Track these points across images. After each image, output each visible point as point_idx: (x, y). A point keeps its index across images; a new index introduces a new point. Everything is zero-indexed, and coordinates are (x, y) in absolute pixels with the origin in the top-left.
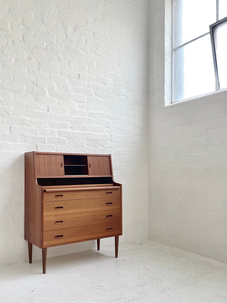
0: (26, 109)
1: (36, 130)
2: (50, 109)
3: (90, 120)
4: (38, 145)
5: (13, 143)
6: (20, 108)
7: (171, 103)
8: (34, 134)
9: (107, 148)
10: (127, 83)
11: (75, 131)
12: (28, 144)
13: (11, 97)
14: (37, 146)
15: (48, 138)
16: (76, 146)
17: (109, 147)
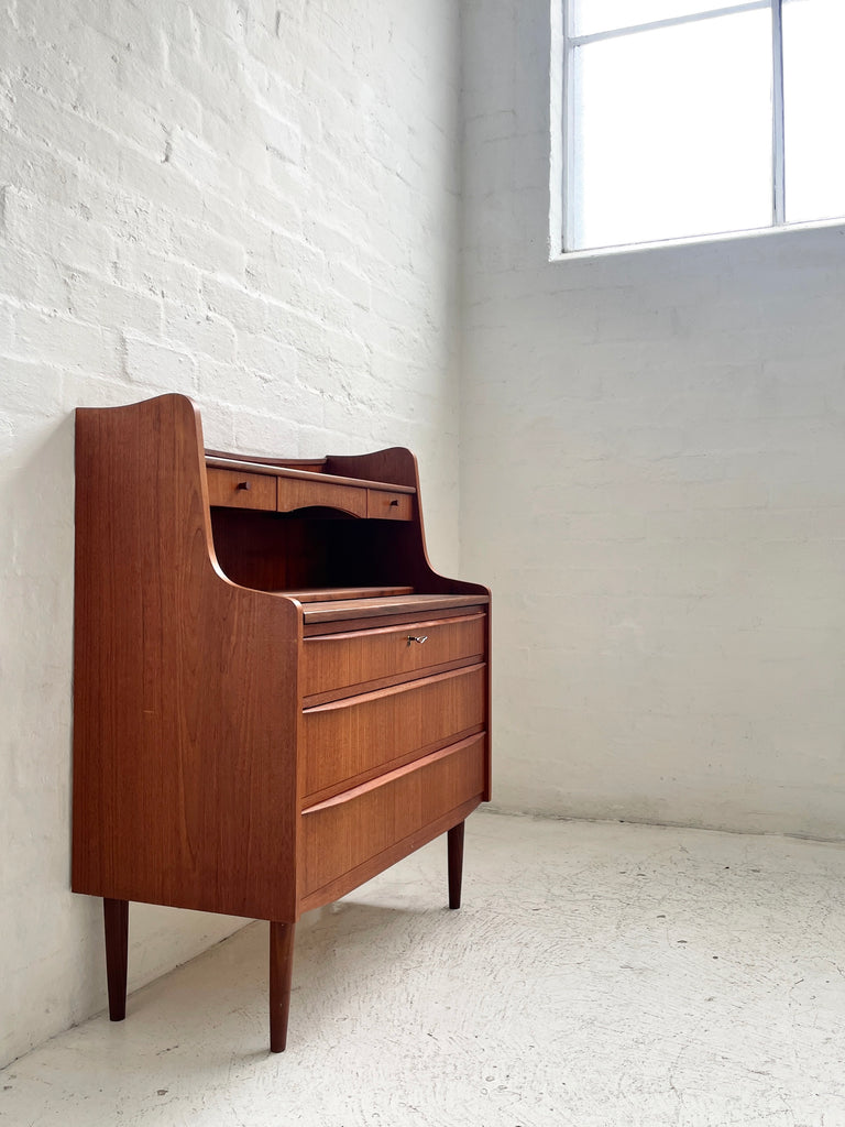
0: (74, 107)
1: (117, 251)
2: (173, 145)
3: (312, 257)
4: (127, 336)
5: (14, 302)
6: (49, 96)
7: (563, 251)
8: (109, 269)
9: (360, 406)
10: (410, 128)
11: (263, 297)
12: (82, 319)
13: (9, 12)
14: (123, 340)
15: (167, 307)
16: (267, 376)
17: (365, 399)
